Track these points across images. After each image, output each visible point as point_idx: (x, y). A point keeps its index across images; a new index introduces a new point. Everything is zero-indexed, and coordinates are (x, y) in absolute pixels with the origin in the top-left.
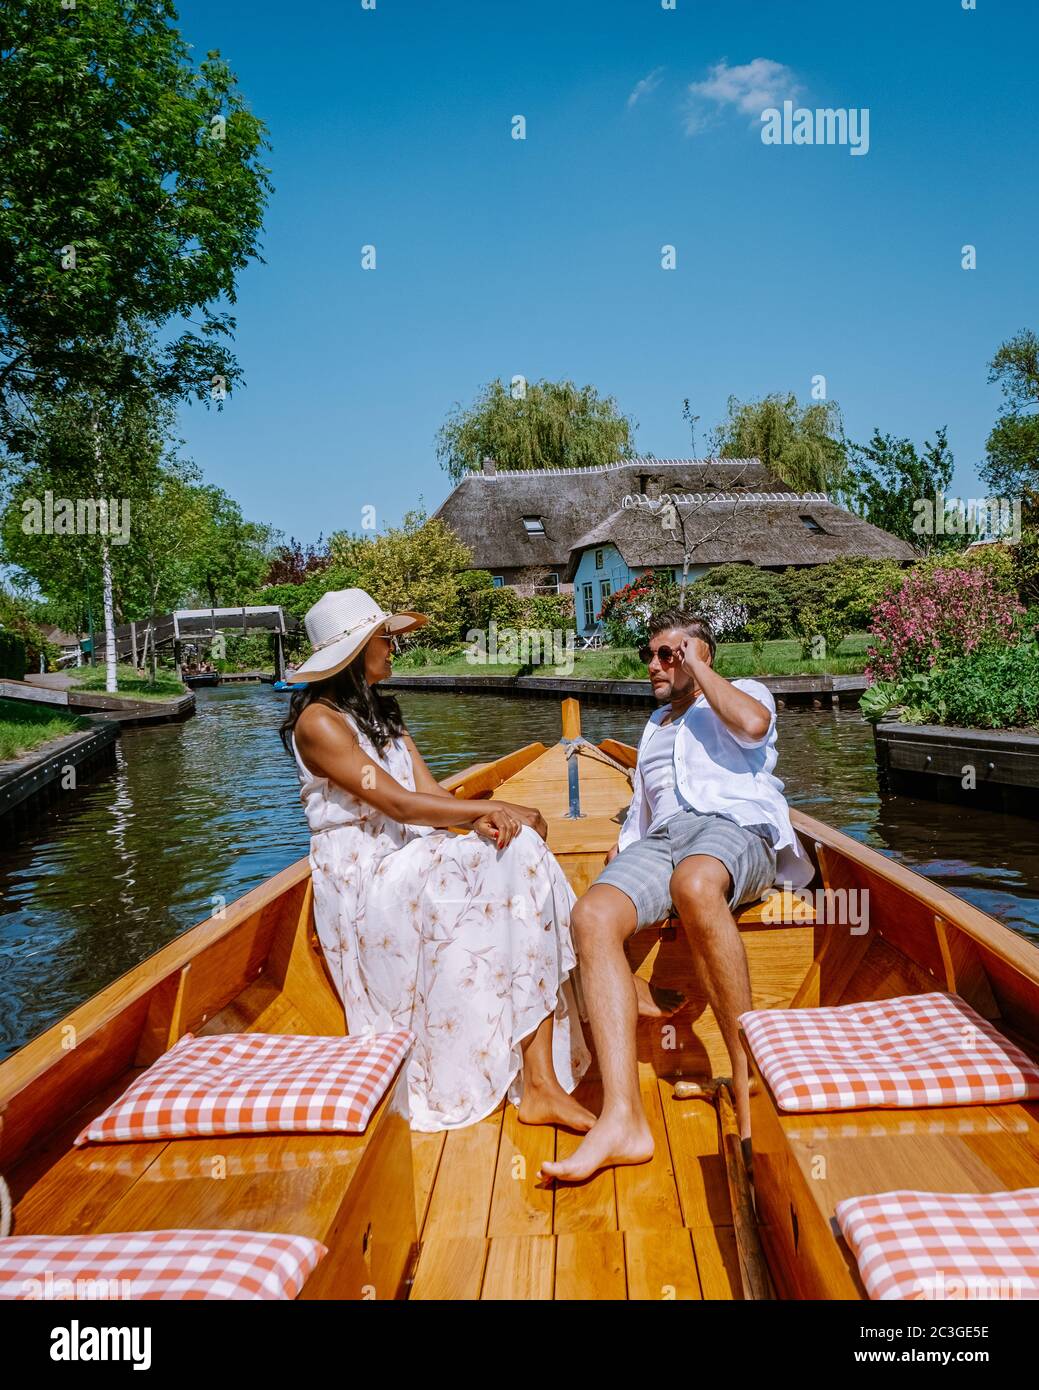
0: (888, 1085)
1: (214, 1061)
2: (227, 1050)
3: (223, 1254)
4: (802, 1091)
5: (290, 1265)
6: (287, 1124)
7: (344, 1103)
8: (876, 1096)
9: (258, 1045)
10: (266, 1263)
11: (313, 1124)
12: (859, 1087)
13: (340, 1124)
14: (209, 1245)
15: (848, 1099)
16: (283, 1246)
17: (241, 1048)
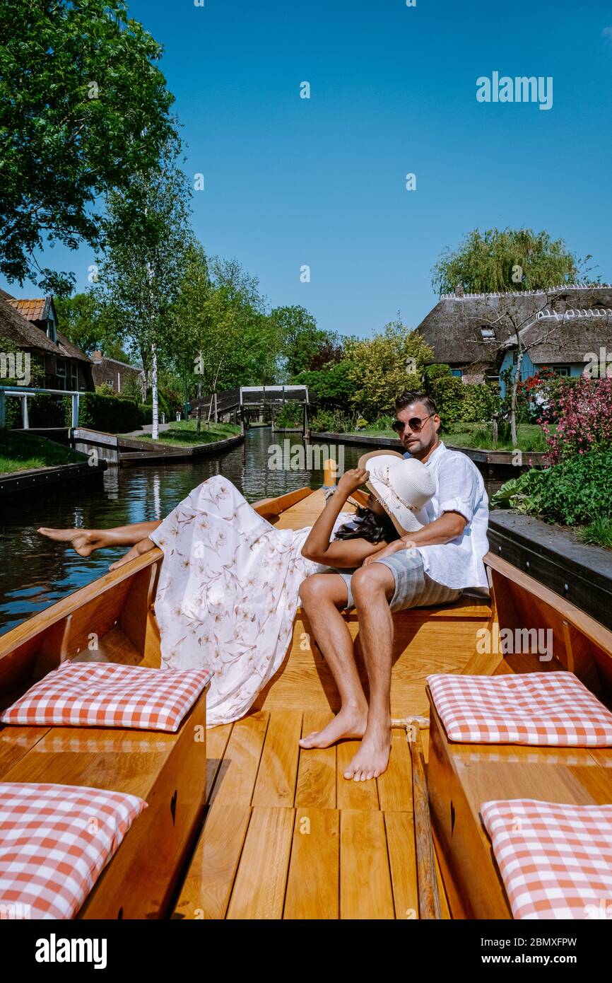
0: (522, 730)
1: (83, 679)
2: (91, 672)
3: (81, 802)
4: (465, 729)
5: (124, 813)
6: (127, 723)
7: (165, 712)
8: (514, 736)
9: (112, 671)
10: (108, 810)
11: (144, 724)
12: (503, 729)
13: (161, 726)
14: (73, 795)
15: (495, 737)
16: (121, 800)
17: (101, 672)
